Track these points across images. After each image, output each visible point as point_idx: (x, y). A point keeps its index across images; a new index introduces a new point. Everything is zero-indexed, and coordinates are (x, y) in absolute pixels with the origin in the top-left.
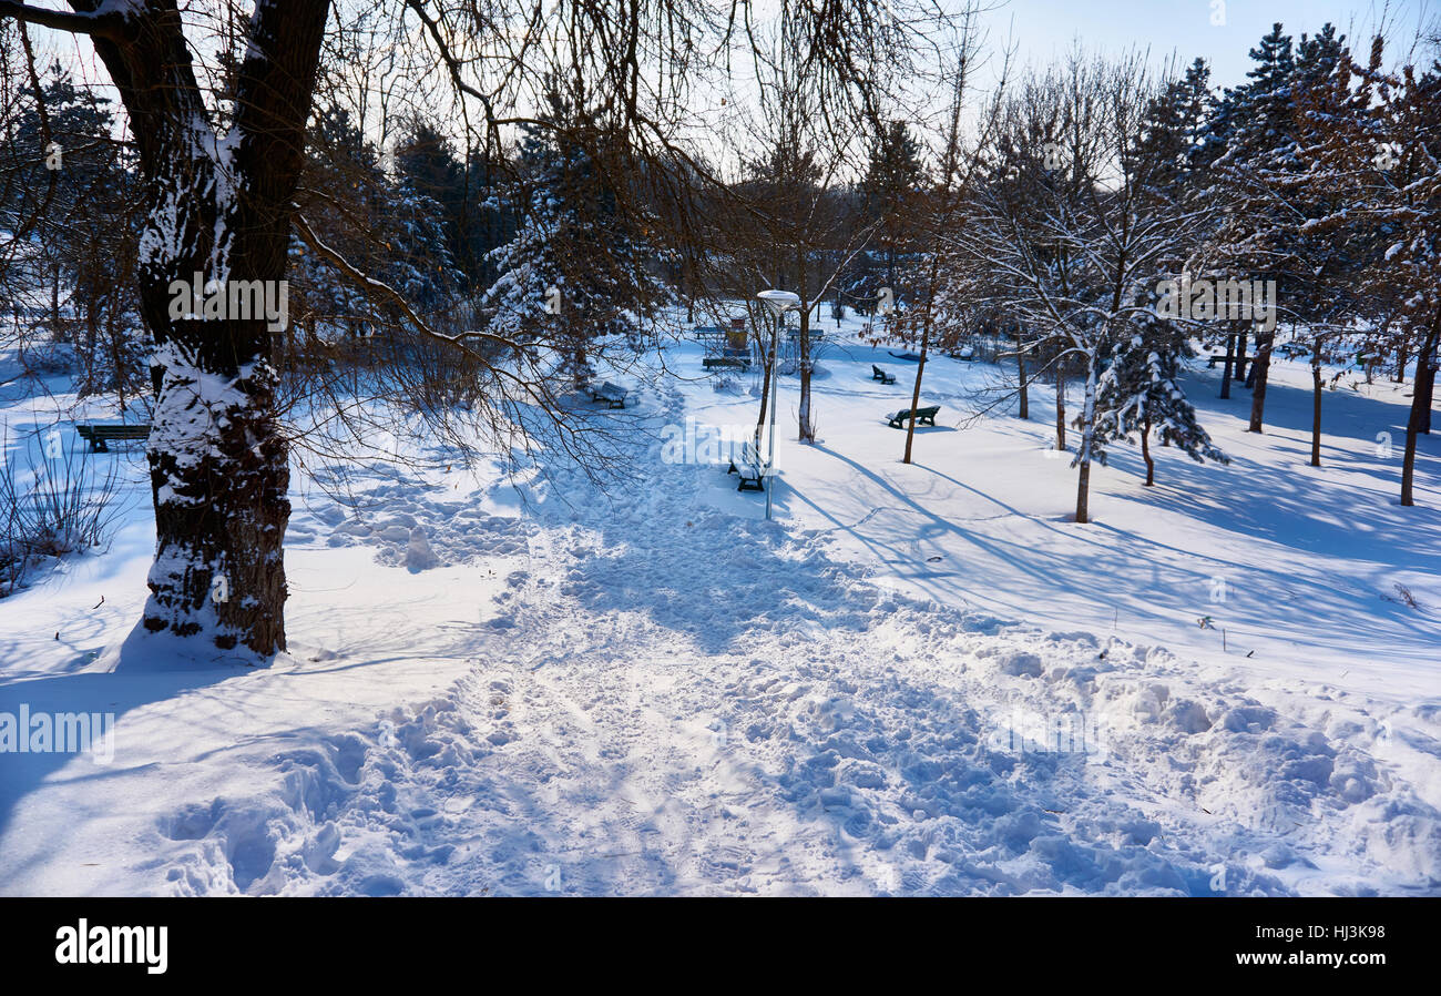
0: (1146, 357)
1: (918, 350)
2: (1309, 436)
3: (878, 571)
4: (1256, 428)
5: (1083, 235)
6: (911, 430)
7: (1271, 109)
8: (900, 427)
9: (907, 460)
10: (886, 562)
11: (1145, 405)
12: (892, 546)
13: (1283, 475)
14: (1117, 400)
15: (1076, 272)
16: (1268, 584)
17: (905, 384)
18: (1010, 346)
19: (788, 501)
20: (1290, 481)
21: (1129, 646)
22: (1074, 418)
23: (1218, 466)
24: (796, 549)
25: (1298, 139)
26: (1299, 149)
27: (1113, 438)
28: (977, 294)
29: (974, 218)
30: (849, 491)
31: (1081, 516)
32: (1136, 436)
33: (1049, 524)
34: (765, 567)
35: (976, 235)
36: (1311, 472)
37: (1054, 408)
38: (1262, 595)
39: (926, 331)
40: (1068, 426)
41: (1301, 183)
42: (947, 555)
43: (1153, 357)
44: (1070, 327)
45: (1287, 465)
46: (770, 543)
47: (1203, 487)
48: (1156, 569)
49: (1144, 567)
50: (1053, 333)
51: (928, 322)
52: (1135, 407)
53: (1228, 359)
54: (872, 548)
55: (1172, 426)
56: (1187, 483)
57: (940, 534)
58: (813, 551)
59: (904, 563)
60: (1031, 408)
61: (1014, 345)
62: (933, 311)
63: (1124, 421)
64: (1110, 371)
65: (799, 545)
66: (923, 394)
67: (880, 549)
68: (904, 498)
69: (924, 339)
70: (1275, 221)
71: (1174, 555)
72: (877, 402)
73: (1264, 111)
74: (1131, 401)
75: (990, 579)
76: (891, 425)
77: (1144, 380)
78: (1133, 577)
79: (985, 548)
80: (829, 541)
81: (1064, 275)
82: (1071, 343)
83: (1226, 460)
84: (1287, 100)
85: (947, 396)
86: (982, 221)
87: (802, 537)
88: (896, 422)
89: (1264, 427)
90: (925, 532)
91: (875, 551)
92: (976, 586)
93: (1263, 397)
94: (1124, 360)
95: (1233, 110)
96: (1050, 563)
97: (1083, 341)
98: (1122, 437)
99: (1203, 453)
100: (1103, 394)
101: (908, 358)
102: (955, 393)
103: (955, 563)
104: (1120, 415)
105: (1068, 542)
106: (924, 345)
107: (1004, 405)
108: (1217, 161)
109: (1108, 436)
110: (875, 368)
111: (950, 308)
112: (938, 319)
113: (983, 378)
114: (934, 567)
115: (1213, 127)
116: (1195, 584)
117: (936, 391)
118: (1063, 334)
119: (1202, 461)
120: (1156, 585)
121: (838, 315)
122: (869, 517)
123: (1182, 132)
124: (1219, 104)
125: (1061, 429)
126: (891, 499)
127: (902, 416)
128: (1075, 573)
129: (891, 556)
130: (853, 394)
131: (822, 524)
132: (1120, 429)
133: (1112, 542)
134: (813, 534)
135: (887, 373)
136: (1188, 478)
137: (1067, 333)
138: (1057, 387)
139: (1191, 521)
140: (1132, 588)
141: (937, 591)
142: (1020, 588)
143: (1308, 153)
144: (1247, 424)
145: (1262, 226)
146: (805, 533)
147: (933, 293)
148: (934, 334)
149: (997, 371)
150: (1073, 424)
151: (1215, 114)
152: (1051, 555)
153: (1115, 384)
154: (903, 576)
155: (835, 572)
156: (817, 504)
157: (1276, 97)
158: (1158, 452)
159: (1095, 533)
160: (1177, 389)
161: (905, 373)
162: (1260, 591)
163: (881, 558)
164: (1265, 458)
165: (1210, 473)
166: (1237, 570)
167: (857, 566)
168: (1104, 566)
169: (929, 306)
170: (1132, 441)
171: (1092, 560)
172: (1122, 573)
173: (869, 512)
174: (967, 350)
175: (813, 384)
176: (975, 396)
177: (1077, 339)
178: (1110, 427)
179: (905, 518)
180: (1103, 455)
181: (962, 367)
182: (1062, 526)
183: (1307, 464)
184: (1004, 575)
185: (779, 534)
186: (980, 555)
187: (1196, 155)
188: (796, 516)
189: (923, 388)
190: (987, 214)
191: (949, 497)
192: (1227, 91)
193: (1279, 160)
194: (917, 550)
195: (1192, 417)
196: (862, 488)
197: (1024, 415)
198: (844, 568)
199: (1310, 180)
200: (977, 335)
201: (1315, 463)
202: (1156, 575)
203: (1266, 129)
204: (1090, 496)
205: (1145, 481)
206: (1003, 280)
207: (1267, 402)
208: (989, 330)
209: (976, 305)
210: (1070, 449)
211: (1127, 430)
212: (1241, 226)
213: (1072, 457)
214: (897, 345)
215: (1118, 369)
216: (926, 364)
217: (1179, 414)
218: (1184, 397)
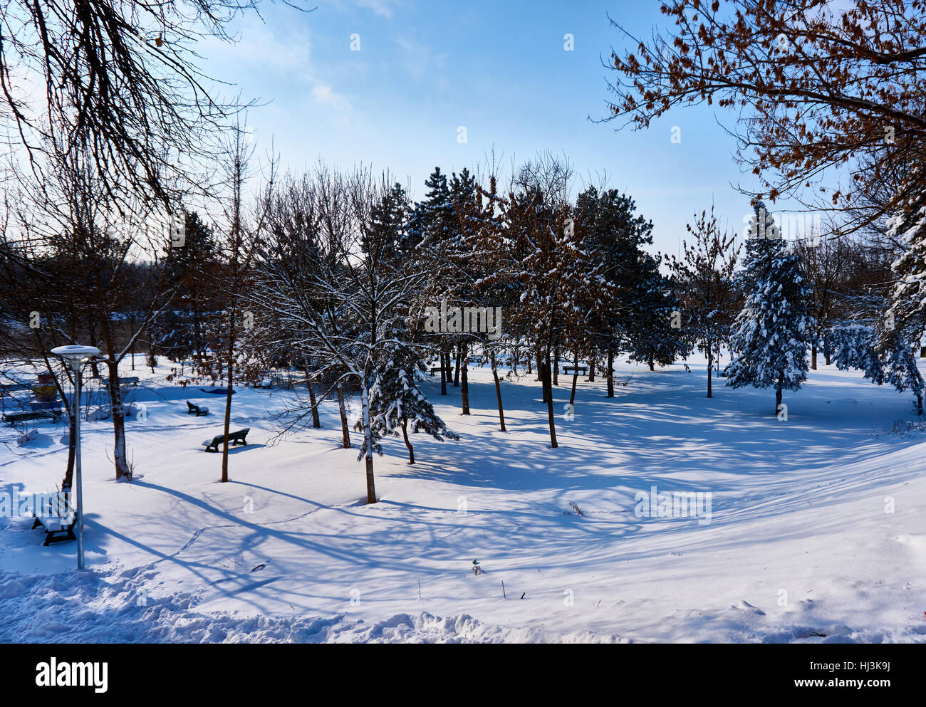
0: (397, 373)
1: (226, 385)
2: (497, 413)
3: (205, 595)
4: (466, 412)
5: (344, 291)
6: (226, 452)
7: (444, 215)
8: (217, 451)
9: (225, 479)
10: (213, 584)
11: (402, 407)
12: (216, 565)
13: (488, 440)
14: (383, 406)
15: (340, 318)
16: (503, 522)
17: (218, 414)
18: (299, 375)
19: (104, 544)
20: (493, 444)
21: (439, 619)
22: (355, 423)
23: (452, 442)
24: (114, 595)
25: (462, 233)
26: (463, 238)
27: (384, 434)
28: (270, 338)
29: (260, 281)
30: (171, 521)
31: (372, 498)
32: (399, 430)
33: (348, 510)
34: (76, 626)
35: (264, 294)
36: (502, 435)
37: (339, 417)
38: (502, 531)
39: (230, 370)
40: (351, 429)
41: (470, 258)
42: (269, 560)
43: (402, 373)
44: (345, 357)
45: (489, 433)
46: (84, 595)
47: (446, 458)
48: (431, 529)
49: (423, 530)
50: (333, 363)
51: (231, 362)
52: (396, 409)
53: (442, 369)
54: (196, 573)
55: (422, 420)
56: (436, 457)
57: (261, 542)
58: (133, 593)
59: (229, 580)
60: (321, 419)
61: (304, 374)
62: (235, 353)
63: (390, 420)
64: (375, 386)
65: (117, 589)
66: (234, 420)
67: (205, 572)
68: (225, 515)
69: (230, 376)
70: (458, 281)
71: (440, 514)
72: (193, 432)
73: (440, 215)
74: (393, 405)
75: (309, 574)
76: (208, 450)
77: (399, 390)
78: (417, 540)
79: (302, 545)
80: (150, 577)
81: (333, 320)
82: (345, 368)
83: (457, 437)
84: (451, 210)
85: (255, 419)
86: (267, 284)
87: (121, 580)
88: (211, 447)
89: (470, 410)
90: (247, 543)
91: (200, 575)
92: (298, 585)
93: (467, 391)
94: (384, 376)
95: (422, 216)
96: (355, 545)
97: (355, 367)
98: (390, 432)
99: (443, 434)
100: (373, 403)
101: (218, 392)
102: (261, 415)
103: (278, 567)
104: (386, 417)
105: (367, 522)
106: (230, 381)
107: (302, 422)
108: (419, 245)
109: (381, 433)
110: (189, 404)
111: (249, 351)
112: (239, 360)
113: (283, 402)
114: (258, 576)
115: (412, 225)
116: (460, 534)
117: (245, 416)
118: (340, 363)
119: (443, 441)
120: (435, 543)
121: (153, 363)
122: (192, 541)
123: (395, 228)
124: (413, 212)
125: (346, 431)
126: (212, 518)
127: (217, 441)
128: (375, 548)
129: (216, 576)
130: (170, 428)
131: (144, 559)
132: (388, 426)
133: (397, 514)
134: (132, 574)
135: (200, 406)
136: (435, 454)
137: (342, 361)
138: (339, 401)
139: (445, 485)
140: (418, 550)
141: (263, 602)
142: (335, 575)
143: (468, 241)
144: (461, 410)
145: (450, 285)
146: (125, 574)
147: (233, 339)
148: (238, 372)
149: (294, 395)
150: (355, 427)
151: (412, 217)
152: (354, 537)
153: (380, 395)
154: (229, 594)
155: (158, 611)
156: (138, 540)
157: (445, 207)
158: (413, 438)
159: (384, 509)
160: (420, 393)
161: (215, 405)
162: (500, 528)
163: (206, 580)
164: (477, 431)
165: (448, 447)
166: (481, 516)
167: (182, 596)
168: (395, 537)
169: (231, 349)
170: (397, 434)
171: (386, 534)
172: (410, 539)
173: (191, 536)
174: (267, 381)
175: (126, 425)
176: (276, 417)
177: (351, 365)
178: (381, 426)
179: (227, 534)
180: (379, 447)
181: (265, 395)
182: (359, 510)
183: (499, 431)
184: (322, 567)
185: (93, 584)
186: (297, 552)
187: (404, 243)
188: (114, 559)
189: (232, 415)
190: (271, 278)
191: (266, 505)
192: (416, 204)
193: (453, 245)
194: (241, 563)
195: (432, 411)
196: (184, 514)
197: (317, 425)
198: (168, 604)
199: (473, 256)
200: (273, 369)
201: (503, 430)
202: (432, 534)
203: (443, 227)
204: (376, 480)
205: (409, 461)
206: (289, 326)
207: (470, 394)
208: (282, 364)
209: (270, 346)
210: (354, 446)
211: (393, 427)
212: (439, 285)
213: (358, 452)
214: (206, 382)
215: (381, 384)
216: (233, 396)
217: (424, 410)
218: (425, 398)
